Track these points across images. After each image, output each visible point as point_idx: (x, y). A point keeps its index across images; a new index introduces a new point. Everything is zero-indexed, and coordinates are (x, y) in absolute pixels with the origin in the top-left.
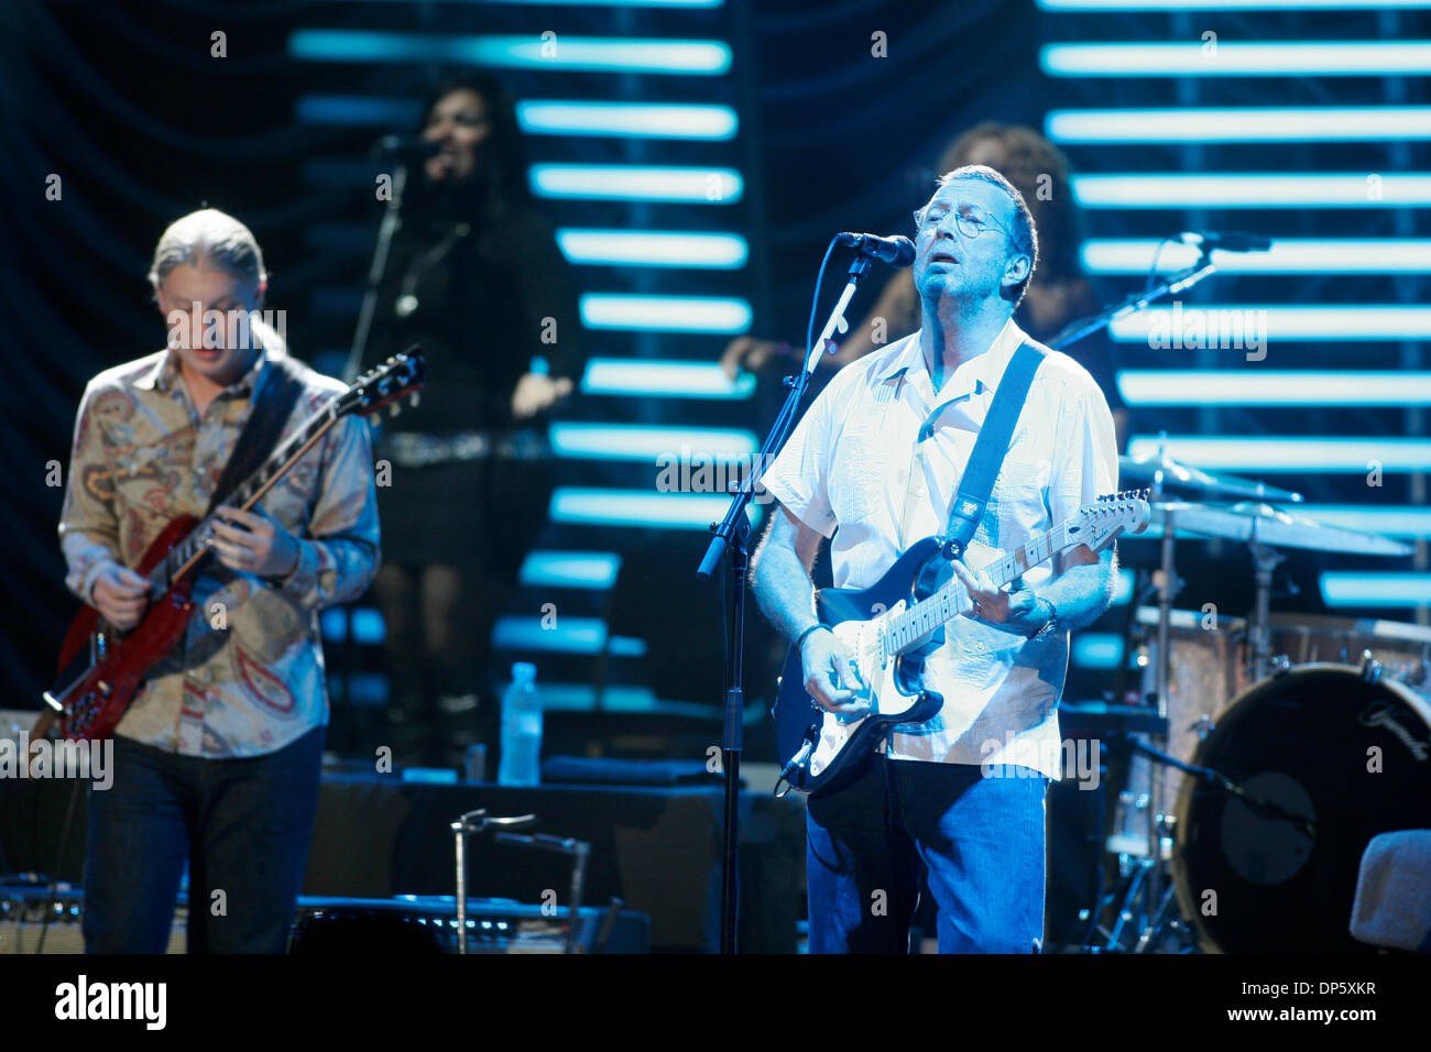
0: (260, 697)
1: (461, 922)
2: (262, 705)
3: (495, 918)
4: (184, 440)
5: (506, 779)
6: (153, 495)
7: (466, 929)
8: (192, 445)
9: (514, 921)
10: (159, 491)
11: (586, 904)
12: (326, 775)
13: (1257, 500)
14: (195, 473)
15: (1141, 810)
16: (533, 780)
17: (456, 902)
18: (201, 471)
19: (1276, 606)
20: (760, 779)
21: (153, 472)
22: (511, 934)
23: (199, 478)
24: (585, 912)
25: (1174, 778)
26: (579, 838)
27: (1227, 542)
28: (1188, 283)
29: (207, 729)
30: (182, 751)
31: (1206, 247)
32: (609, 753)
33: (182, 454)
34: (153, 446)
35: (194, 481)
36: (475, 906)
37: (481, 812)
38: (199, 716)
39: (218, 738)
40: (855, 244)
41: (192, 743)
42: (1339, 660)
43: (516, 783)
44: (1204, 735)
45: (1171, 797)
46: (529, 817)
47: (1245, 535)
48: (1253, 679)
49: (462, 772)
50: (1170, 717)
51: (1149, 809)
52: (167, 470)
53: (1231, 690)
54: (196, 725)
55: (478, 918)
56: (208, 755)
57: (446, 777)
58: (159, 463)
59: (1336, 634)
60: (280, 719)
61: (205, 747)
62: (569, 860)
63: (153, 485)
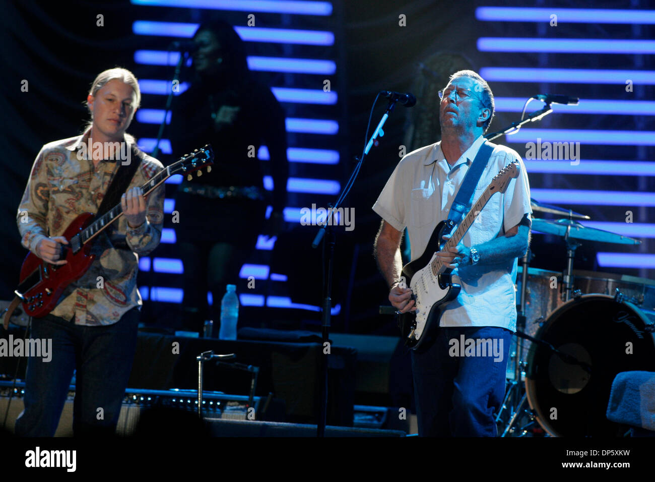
0: (112, 298)
1: (200, 401)
2: (113, 301)
3: (215, 401)
4: (87, 177)
6: (70, 201)
7: (202, 404)
8: (90, 180)
9: (224, 402)
10: (73, 199)
11: (256, 395)
13: (569, 218)
14: (90, 193)
15: (512, 358)
16: (233, 337)
17: (198, 392)
18: (93, 193)
19: (575, 267)
21: (70, 190)
22: (222, 408)
23: (92, 195)
24: (256, 398)
25: (528, 344)
26: (255, 365)
27: (555, 237)
28: (540, 117)
29: (88, 313)
30: (77, 323)
31: (548, 101)
32: (270, 326)
33: (84, 184)
34: (71, 178)
35: (89, 197)
36: (206, 395)
37: (209, 351)
38: (85, 307)
39: (93, 316)
40: (388, 96)
41: (82, 319)
44: (542, 325)
45: (526, 353)
46: (232, 354)
47: (562, 234)
48: (565, 301)
50: (526, 316)
51: (516, 357)
52: (78, 190)
53: (554, 305)
54: (83, 311)
55: (208, 400)
56: (89, 325)
58: (74, 187)
60: (121, 307)
61: (87, 321)
62: (251, 375)
63: (70, 196)
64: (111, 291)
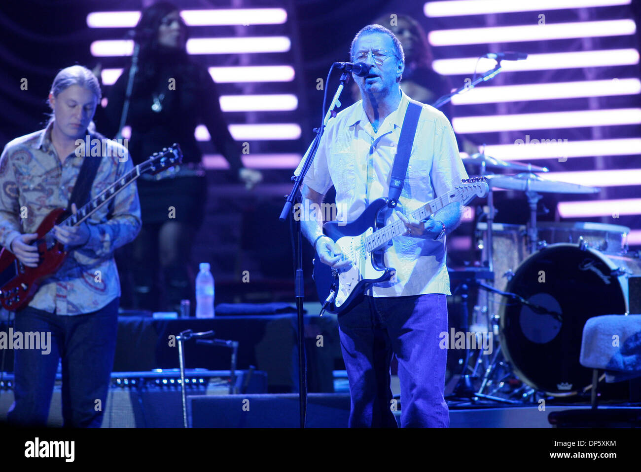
0: (91, 286)
1: (183, 380)
2: (93, 289)
3: (198, 378)
4: (54, 174)
5: (200, 315)
6: (40, 199)
7: (185, 382)
8: (59, 175)
9: (207, 379)
10: (43, 197)
11: (238, 369)
12: (121, 319)
13: (527, 172)
14: (60, 189)
15: (483, 313)
17: (180, 371)
18: (63, 188)
19: (539, 219)
20: (313, 309)
21: (40, 188)
22: (205, 385)
23: (62, 190)
24: (238, 373)
25: (498, 299)
26: (233, 339)
27: (517, 192)
28: (492, 76)
29: (69, 303)
30: (58, 313)
31: (499, 59)
32: (244, 301)
33: (53, 180)
34: (40, 176)
35: (60, 192)
36: (188, 373)
37: (189, 331)
38: (65, 297)
39: (74, 306)
40: (342, 67)
41: (63, 309)
42: (568, 241)
43: (204, 317)
44: (510, 278)
45: (497, 307)
46: (211, 332)
47: (524, 188)
48: (531, 252)
49: (179, 314)
50: (495, 271)
51: (487, 312)
52: (47, 187)
53: (521, 257)
54: (63, 301)
55: (190, 378)
56: (70, 314)
57: (173, 316)
58: (44, 184)
59: (567, 230)
60: (101, 295)
61: (68, 311)
62: (230, 350)
63: (40, 194)
64: (90, 279)
